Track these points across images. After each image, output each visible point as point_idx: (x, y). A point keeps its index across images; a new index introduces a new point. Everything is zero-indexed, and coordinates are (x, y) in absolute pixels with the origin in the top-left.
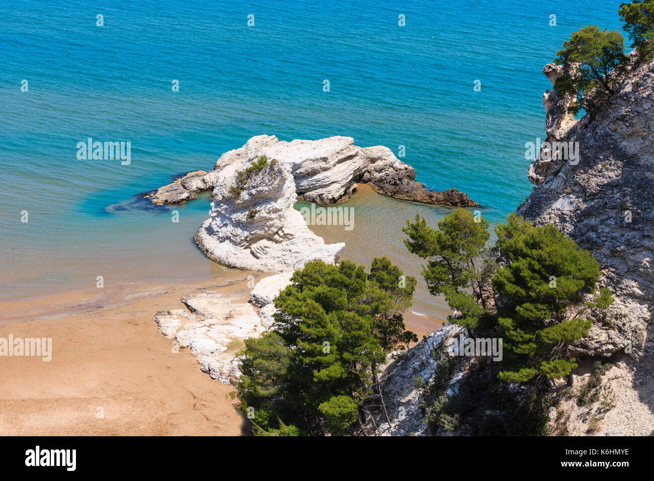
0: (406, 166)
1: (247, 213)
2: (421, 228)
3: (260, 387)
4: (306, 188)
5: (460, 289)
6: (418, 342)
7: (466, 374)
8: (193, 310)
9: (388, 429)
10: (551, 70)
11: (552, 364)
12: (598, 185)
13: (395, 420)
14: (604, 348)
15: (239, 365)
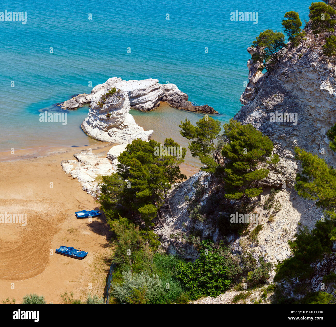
0: (184, 93)
1: (106, 115)
2: (188, 125)
3: (110, 199)
4: (135, 104)
5: (207, 154)
6: (187, 179)
7: (210, 195)
8: (79, 161)
9: (172, 220)
10: (251, 50)
11: (251, 190)
12: (272, 105)
13: (176, 216)
14: (276, 182)
15: (100, 188)
